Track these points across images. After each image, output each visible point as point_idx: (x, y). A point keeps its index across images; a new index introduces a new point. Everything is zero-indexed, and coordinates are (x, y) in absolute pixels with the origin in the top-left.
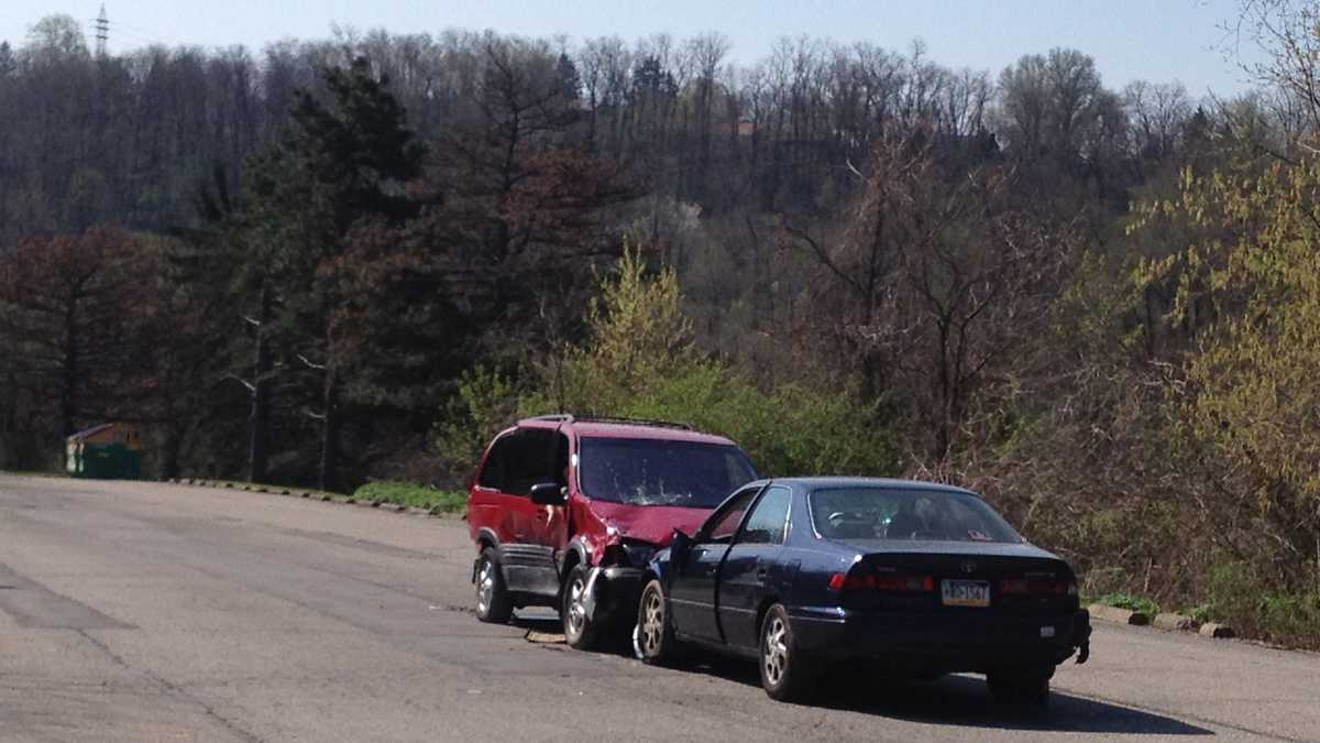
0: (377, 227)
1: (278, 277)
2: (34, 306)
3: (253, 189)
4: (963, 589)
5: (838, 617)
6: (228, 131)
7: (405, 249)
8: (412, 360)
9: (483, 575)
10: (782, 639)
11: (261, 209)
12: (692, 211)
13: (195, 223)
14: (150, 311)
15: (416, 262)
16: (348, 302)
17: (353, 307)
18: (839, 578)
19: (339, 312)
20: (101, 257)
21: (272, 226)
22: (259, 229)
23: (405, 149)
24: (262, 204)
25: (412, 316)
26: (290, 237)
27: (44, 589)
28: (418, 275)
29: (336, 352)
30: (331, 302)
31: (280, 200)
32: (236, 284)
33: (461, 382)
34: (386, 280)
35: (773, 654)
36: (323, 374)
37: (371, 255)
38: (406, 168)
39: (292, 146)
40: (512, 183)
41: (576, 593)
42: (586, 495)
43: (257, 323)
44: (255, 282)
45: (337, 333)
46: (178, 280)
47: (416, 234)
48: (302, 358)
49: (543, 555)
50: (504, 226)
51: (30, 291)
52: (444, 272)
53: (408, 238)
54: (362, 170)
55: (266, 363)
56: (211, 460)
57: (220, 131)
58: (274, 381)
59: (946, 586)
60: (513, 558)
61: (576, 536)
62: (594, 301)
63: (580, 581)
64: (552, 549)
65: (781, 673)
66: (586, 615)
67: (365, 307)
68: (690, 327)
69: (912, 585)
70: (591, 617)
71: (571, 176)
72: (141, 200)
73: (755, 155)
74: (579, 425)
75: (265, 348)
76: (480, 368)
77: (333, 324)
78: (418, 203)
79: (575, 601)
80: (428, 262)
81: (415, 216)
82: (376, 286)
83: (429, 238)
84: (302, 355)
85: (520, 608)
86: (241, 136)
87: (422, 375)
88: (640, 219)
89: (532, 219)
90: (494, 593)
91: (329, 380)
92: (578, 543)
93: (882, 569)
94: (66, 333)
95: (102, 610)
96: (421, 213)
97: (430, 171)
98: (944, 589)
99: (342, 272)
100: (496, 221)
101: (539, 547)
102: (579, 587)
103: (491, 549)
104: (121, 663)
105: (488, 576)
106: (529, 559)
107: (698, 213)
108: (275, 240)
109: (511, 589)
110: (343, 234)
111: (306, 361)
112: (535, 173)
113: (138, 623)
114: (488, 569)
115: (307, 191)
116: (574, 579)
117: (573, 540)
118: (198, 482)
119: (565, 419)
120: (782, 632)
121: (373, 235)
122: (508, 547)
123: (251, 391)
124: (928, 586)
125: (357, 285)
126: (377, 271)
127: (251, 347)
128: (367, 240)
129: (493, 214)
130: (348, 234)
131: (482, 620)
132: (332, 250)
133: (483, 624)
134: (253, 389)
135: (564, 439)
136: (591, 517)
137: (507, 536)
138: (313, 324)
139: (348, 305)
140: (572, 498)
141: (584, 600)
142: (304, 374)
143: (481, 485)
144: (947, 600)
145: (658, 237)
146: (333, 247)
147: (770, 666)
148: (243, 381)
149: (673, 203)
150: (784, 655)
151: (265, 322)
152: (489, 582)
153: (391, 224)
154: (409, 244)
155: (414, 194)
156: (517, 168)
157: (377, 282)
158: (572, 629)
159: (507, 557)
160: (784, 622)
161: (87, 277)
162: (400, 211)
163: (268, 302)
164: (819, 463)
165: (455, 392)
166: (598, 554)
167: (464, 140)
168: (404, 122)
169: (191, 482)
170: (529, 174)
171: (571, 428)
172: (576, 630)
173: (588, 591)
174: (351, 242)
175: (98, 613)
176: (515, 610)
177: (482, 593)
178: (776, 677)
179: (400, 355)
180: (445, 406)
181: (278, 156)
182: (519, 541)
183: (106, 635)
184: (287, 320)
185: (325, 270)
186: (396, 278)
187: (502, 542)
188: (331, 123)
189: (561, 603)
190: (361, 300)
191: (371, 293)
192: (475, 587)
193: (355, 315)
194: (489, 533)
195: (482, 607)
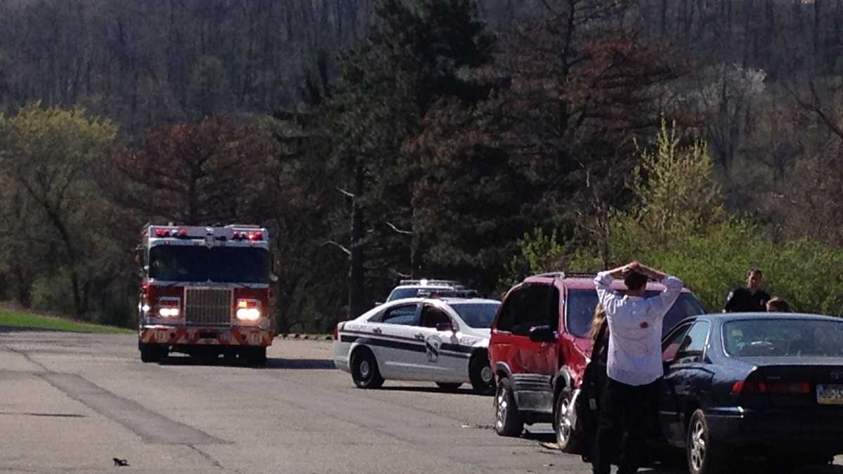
0: (452, 108)
1: (369, 154)
2: (160, 186)
3: (345, 78)
4: (834, 391)
5: (739, 413)
6: (332, 18)
7: (478, 127)
8: (484, 225)
9: (500, 399)
10: (702, 437)
11: (353, 96)
12: (758, 77)
13: (301, 108)
14: (261, 186)
15: (486, 139)
16: (428, 175)
17: (432, 179)
18: (738, 385)
19: (420, 184)
20: (217, 141)
21: (362, 110)
22: (352, 113)
23: (476, 39)
24: (353, 91)
25: (484, 186)
26: (378, 119)
27: (165, 418)
28: (490, 149)
29: (419, 217)
30: (414, 176)
31: (368, 87)
32: (333, 162)
33: (523, 243)
34: (461, 156)
35: (696, 448)
36: (409, 238)
37: (447, 133)
38: (477, 55)
39: (377, 40)
40: (569, 66)
41: (564, 409)
42: (571, 334)
43: (352, 195)
44: (349, 160)
45: (419, 203)
46: (283, 158)
47: (486, 114)
48: (391, 225)
49: (543, 382)
50: (563, 104)
51: (158, 173)
52: (511, 147)
53: (479, 117)
54: (440, 58)
55: (360, 231)
56: (318, 316)
57: (325, 18)
58: (366, 246)
59: (820, 388)
60: (521, 384)
61: (565, 366)
62: (637, 169)
63: (567, 400)
64: (549, 377)
65: (701, 462)
66: (571, 427)
67: (443, 180)
68: (718, 192)
69: (794, 388)
70: (574, 428)
71: (620, 59)
72: (257, 82)
73: (817, 20)
74: (569, 280)
75: (359, 216)
76: (538, 231)
77: (417, 193)
78: (489, 85)
79: (563, 415)
80: (496, 138)
81: (485, 99)
82: (453, 160)
83: (498, 118)
84: (391, 222)
85: (530, 424)
86: (344, 23)
87: (495, 237)
88: (709, 85)
89: (588, 98)
90: (508, 413)
91: (414, 243)
92: (565, 371)
93: (770, 378)
94: (188, 208)
95: (208, 432)
96: (490, 96)
97: (499, 58)
98: (818, 391)
99: (423, 148)
100: (557, 100)
101: (540, 376)
102: (566, 404)
103: (505, 378)
104: (218, 465)
105: (504, 399)
106: (532, 385)
107: (763, 78)
108: (366, 123)
109: (520, 409)
110: (423, 116)
111: (394, 227)
112: (589, 56)
113: (235, 440)
114: (503, 395)
115: (392, 80)
116: (563, 398)
117: (562, 369)
118: (303, 336)
119: (559, 276)
120: (701, 431)
121: (449, 116)
122: (517, 376)
123: (348, 255)
124: (806, 390)
125: (436, 161)
126: (453, 147)
127: (347, 217)
128: (444, 120)
129: (554, 94)
130: (427, 114)
131: (501, 434)
132: (414, 130)
133: (502, 437)
134: (349, 253)
135: (556, 291)
136: (574, 350)
137: (517, 368)
138: (399, 194)
139: (428, 179)
140: (561, 336)
141: (569, 415)
142: (393, 239)
143: (498, 329)
144: (821, 400)
145: (726, 101)
146: (414, 128)
147: (694, 457)
148: (340, 246)
149: (740, 69)
150: (703, 448)
151: (359, 193)
152: (504, 405)
153: (465, 106)
154: (480, 122)
155: (484, 78)
156: (575, 54)
157: (454, 158)
158: (562, 438)
159: (517, 385)
160: (703, 424)
161: (205, 160)
162: (472, 94)
163: (361, 177)
164: (825, 305)
165: (518, 252)
166: (579, 379)
167: (529, 29)
168: (476, 15)
169: (297, 336)
170: (584, 58)
171: (561, 282)
172: (565, 438)
173: (571, 407)
174: (430, 123)
175: (205, 434)
176: (525, 426)
177: (500, 414)
178: (698, 465)
179: (474, 220)
180: (509, 264)
181: (366, 49)
182: (527, 372)
183: (210, 449)
184: (377, 193)
185: (407, 147)
186: (470, 153)
187: (513, 373)
188: (412, 20)
189: (554, 418)
190: (440, 174)
191: (447, 167)
192: (495, 409)
193: (435, 186)
194: (504, 366)
195: (500, 424)
